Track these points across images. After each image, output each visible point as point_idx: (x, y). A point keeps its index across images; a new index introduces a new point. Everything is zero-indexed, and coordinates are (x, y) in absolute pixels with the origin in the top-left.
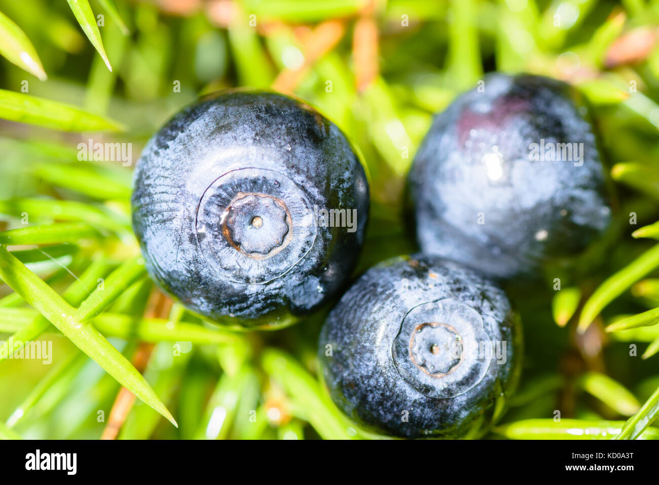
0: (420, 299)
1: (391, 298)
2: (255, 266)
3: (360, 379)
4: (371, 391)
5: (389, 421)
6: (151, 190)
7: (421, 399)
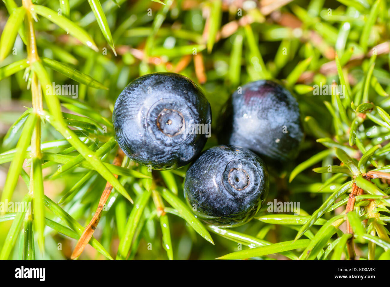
0: (233, 158)
1: (221, 157)
2: (169, 139)
3: (207, 189)
4: (212, 194)
5: (218, 207)
6: (127, 107)
7: (233, 198)
